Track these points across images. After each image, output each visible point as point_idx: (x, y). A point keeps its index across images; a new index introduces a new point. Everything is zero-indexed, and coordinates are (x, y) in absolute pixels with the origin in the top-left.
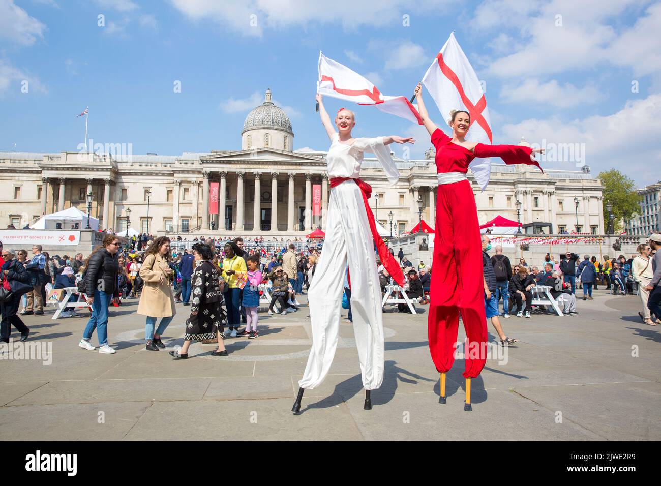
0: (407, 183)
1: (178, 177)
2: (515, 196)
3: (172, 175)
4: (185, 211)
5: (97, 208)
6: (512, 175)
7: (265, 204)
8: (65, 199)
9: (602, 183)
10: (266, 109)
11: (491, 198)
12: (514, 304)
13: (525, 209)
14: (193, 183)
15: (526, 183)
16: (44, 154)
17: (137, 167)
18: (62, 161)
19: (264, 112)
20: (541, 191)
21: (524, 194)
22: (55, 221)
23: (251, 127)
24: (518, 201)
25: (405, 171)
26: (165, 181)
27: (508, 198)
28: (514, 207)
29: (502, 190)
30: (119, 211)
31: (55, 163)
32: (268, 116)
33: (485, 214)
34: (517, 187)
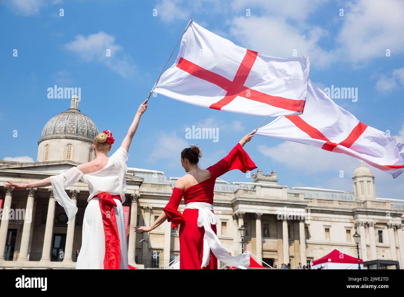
0: (231, 209)
2: (356, 228)
6: (351, 203)
7: (60, 228)
10: (71, 116)
11: (327, 230)
13: (368, 244)
15: (367, 213)
19: (67, 119)
20: (386, 224)
21: (365, 227)
23: (51, 136)
25: (228, 194)
27: (347, 230)
28: (353, 242)
29: (340, 220)
32: (72, 124)
33: (321, 249)
34: (357, 218)
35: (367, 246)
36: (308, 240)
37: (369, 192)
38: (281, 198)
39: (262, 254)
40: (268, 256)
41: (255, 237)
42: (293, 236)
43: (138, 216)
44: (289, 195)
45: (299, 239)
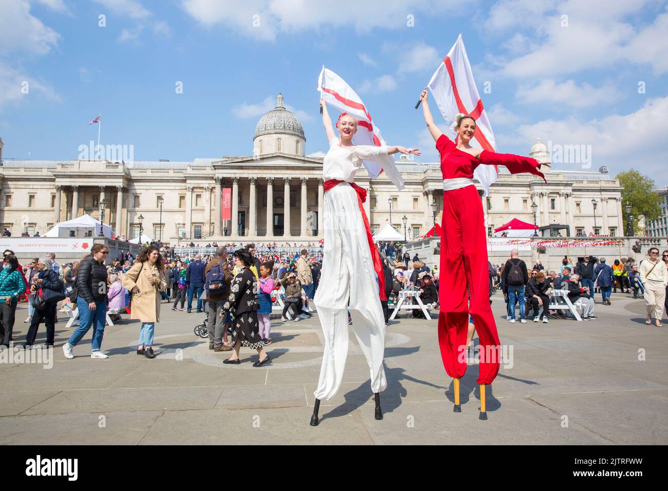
0: (421, 187)
1: (191, 183)
2: (532, 198)
3: (184, 181)
4: (197, 218)
5: (110, 215)
6: (528, 177)
7: (277, 209)
8: (79, 206)
9: (620, 184)
10: (278, 114)
11: (507, 201)
12: (531, 309)
13: (542, 211)
14: (205, 189)
15: (542, 184)
16: (58, 162)
17: (149, 174)
18: (75, 168)
19: (275, 117)
20: (558, 193)
21: (540, 197)
22: (68, 228)
23: (263, 132)
24: (534, 203)
25: (419, 174)
26: (177, 188)
27: (524, 200)
28: (530, 210)
29: (518, 192)
30: (132, 219)
31: (69, 170)
32: (279, 121)
33: (501, 217)
34: (534, 189)
35: (541, 213)
36: (489, 211)
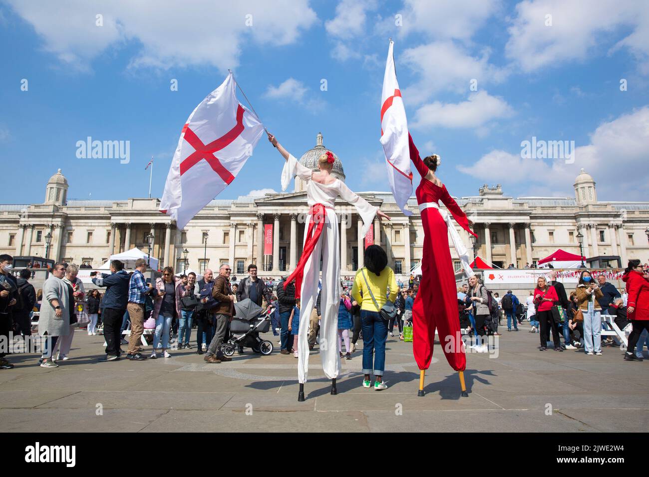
1: (234, 220)
2: (578, 230)
3: (228, 218)
4: (240, 253)
5: (159, 251)
6: (573, 208)
8: (131, 243)
10: (318, 152)
11: (551, 234)
13: (590, 243)
14: (248, 225)
15: (589, 216)
16: (114, 201)
18: (129, 207)
19: (315, 155)
20: (607, 225)
21: (587, 229)
24: (580, 235)
26: (222, 224)
27: (570, 233)
28: (576, 242)
29: (563, 224)
30: (179, 254)
31: (123, 209)
33: (546, 250)
34: (580, 221)
35: (589, 245)
36: (533, 244)
37: (591, 197)
38: (507, 208)
39: (492, 258)
40: (497, 259)
41: (485, 243)
42: (520, 240)
43: (381, 232)
44: (514, 205)
45: (525, 243)
